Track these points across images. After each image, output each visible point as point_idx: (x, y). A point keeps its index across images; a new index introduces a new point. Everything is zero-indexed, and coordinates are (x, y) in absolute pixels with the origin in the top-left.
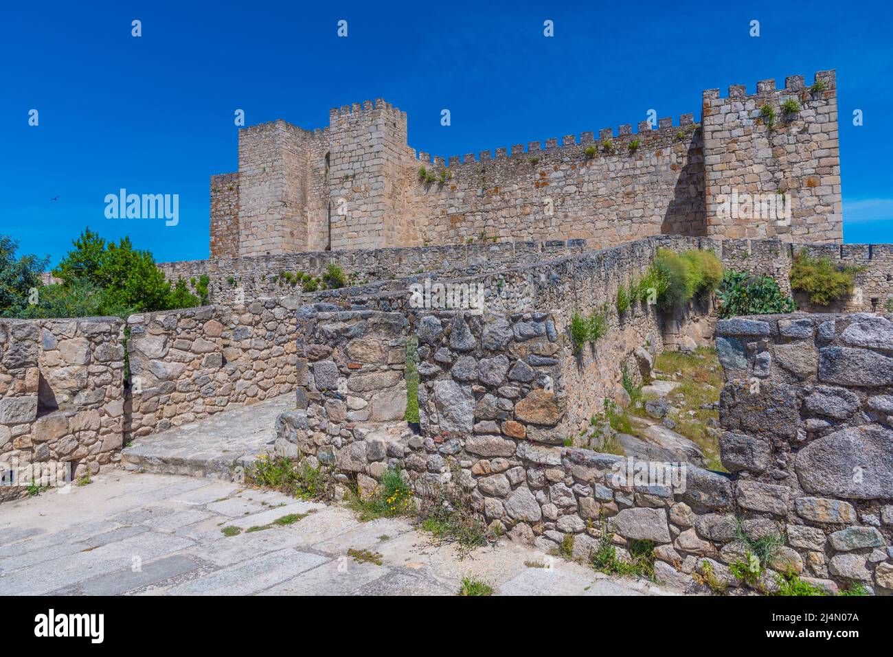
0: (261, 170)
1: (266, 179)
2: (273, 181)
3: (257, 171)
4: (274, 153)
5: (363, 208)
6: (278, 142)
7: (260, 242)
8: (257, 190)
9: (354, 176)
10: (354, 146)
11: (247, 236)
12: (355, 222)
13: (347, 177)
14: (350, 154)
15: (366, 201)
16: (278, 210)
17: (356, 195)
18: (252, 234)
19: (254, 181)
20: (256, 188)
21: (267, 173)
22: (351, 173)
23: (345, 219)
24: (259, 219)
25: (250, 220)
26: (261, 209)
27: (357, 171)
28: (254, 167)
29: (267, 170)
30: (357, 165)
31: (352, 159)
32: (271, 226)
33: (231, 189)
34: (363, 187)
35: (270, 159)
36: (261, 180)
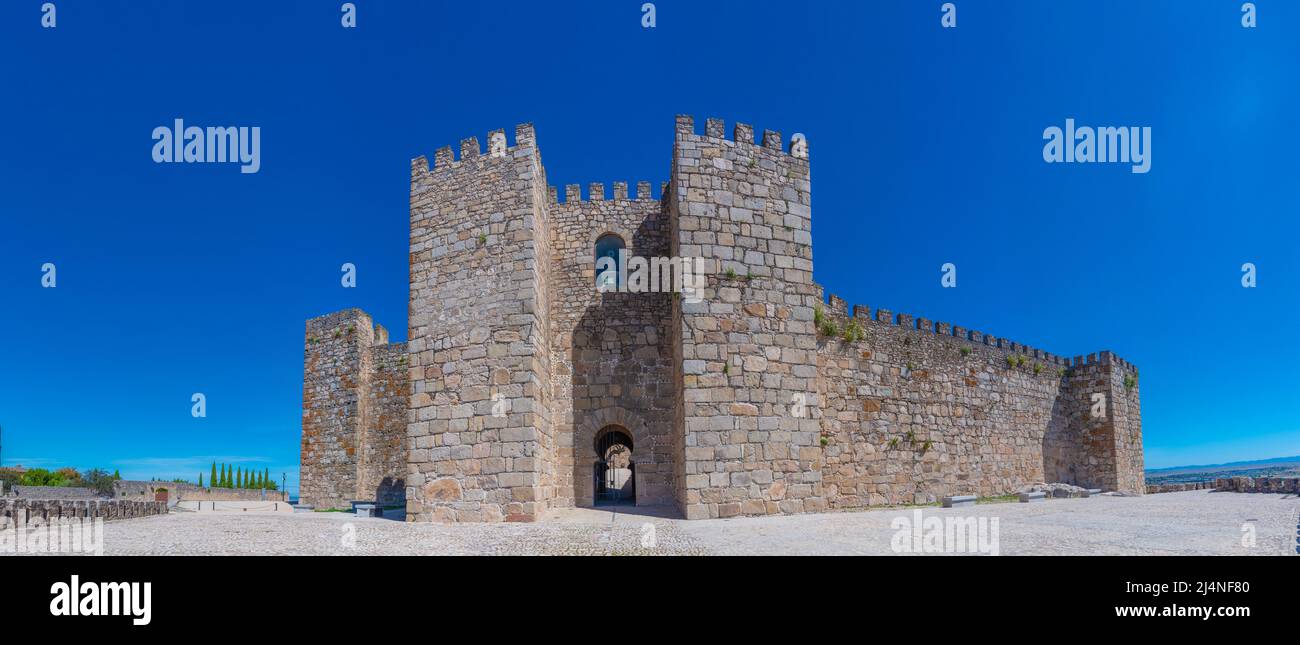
0: (471, 243)
1: (486, 262)
2: (509, 266)
3: (460, 246)
4: (511, 201)
5: (773, 353)
6: (522, 176)
7: (468, 410)
8: (459, 289)
9: (748, 279)
10: (747, 216)
11: (432, 395)
12: (752, 381)
13: (730, 276)
14: (736, 229)
15: (779, 339)
16: (524, 335)
17: (755, 322)
18: (447, 390)
19: (453, 269)
20: (457, 284)
21: (490, 249)
22: (741, 270)
23: (725, 370)
24: (466, 354)
25: (439, 357)
26: (474, 332)
27: (755, 270)
28: (453, 238)
29: (491, 241)
30: (753, 257)
31: (740, 241)
32: (502, 371)
33: (338, 336)
34: (771, 308)
35: (500, 216)
36: (474, 264)
